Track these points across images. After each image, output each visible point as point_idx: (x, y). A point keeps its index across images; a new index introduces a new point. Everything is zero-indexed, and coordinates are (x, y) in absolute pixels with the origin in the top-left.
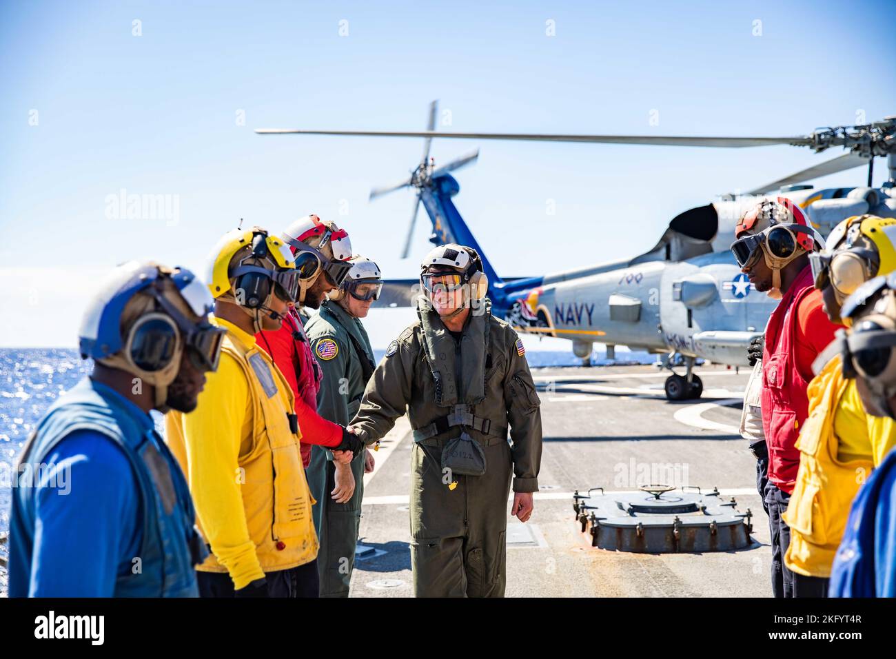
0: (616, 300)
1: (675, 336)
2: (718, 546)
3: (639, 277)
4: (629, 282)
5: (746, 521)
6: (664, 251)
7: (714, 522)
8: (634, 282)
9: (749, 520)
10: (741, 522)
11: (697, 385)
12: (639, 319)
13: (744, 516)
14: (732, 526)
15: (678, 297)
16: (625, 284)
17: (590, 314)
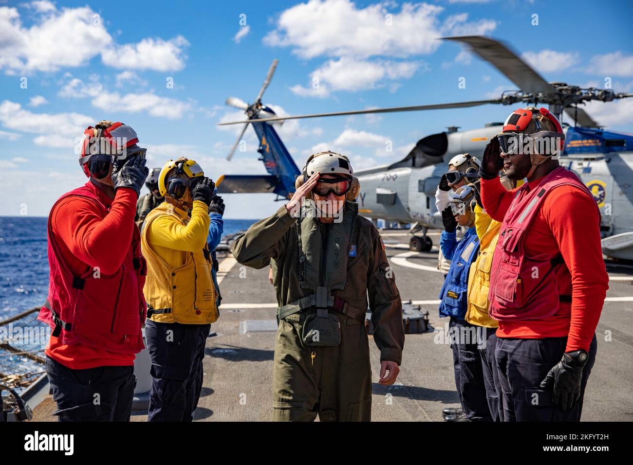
0: (380, 191)
1: (418, 214)
2: (410, 331)
3: (395, 177)
4: (388, 180)
5: (425, 318)
6: (411, 160)
7: (408, 318)
8: (391, 180)
9: (427, 317)
10: (422, 319)
11: (429, 243)
12: (394, 203)
13: (425, 315)
14: (417, 320)
15: (422, 189)
16: (386, 180)
17: (363, 200)
